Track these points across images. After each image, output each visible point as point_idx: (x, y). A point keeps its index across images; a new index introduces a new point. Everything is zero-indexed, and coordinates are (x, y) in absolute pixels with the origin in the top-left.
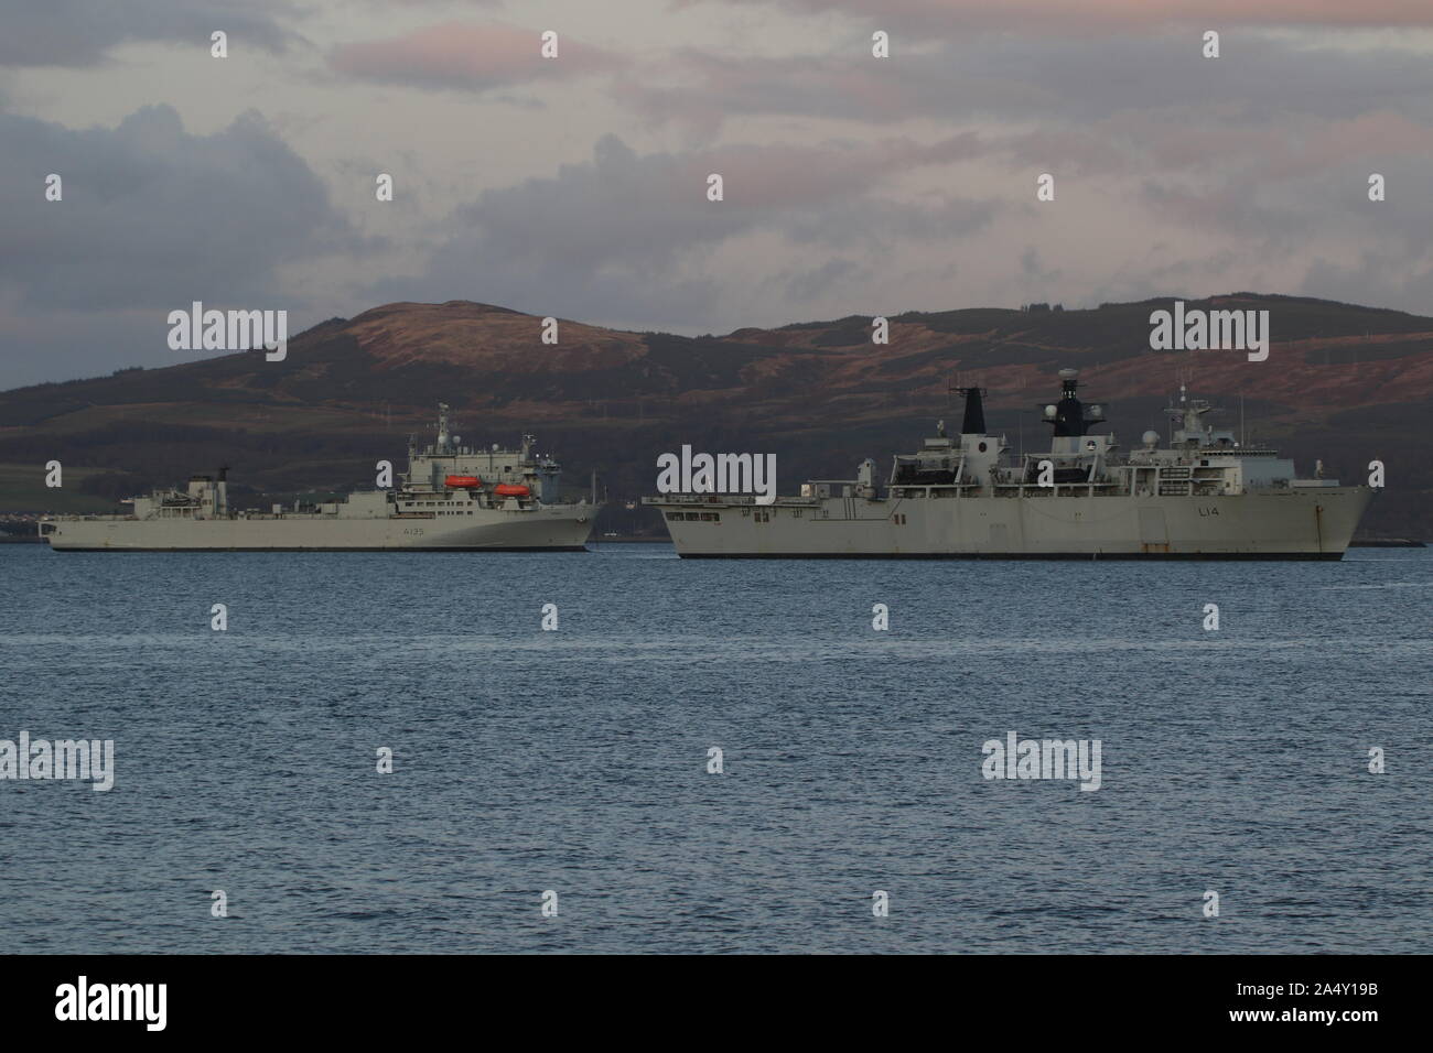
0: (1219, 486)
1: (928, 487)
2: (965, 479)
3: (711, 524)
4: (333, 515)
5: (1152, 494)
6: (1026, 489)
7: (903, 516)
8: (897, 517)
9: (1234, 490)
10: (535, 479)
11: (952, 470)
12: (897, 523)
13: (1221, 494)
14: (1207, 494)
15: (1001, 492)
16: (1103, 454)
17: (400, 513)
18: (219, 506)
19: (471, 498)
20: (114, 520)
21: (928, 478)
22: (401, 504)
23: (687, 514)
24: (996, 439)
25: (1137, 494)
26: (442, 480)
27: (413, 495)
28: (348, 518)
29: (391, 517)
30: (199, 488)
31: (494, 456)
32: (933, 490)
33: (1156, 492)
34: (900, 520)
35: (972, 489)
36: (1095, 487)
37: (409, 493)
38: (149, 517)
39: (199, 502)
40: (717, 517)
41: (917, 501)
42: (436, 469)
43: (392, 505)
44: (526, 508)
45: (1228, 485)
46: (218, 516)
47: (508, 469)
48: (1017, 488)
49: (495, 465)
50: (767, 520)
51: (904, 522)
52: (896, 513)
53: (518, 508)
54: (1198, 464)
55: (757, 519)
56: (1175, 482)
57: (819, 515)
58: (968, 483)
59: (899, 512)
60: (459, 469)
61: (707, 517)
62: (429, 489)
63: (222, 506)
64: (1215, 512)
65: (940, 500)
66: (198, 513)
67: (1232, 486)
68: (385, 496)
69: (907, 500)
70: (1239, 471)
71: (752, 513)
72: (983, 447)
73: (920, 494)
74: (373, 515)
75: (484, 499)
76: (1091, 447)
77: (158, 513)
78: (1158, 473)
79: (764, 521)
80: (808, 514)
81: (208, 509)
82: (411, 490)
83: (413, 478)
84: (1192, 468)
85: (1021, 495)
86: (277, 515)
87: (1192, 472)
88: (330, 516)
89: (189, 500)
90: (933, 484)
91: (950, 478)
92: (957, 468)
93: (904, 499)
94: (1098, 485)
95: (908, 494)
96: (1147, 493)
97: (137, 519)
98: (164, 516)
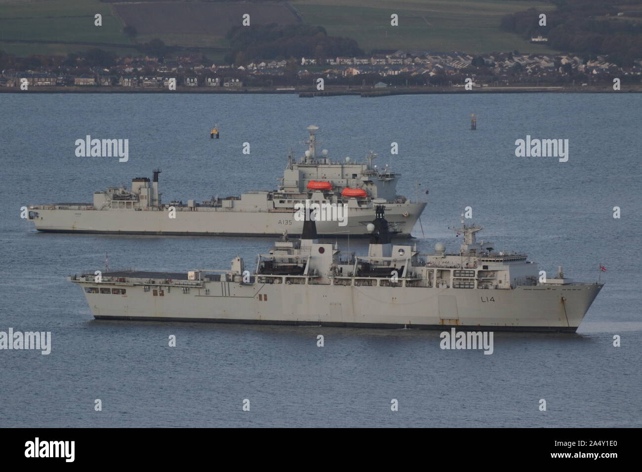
0: (495, 283)
1: (284, 277)
2: (311, 272)
3: (120, 296)
4: (231, 208)
5: (448, 287)
6: (356, 280)
7: (265, 296)
8: (260, 296)
9: (506, 285)
10: (372, 184)
11: (301, 265)
12: (261, 299)
13: (496, 288)
14: (486, 288)
15: (338, 282)
16: (410, 258)
17: (276, 208)
18: (153, 200)
19: (325, 198)
20: (79, 209)
21: (284, 270)
22: (277, 201)
23: (101, 289)
24: (331, 245)
25: (437, 286)
26: (306, 184)
27: (285, 194)
28: (241, 211)
29: (269, 211)
30: (139, 187)
31: (345, 166)
32: (288, 279)
33: (451, 286)
34: (263, 298)
35: (316, 278)
36: (407, 281)
37: (282, 194)
38: (103, 208)
39: (138, 197)
40: (124, 292)
41: (276, 285)
42: (303, 176)
43: (271, 202)
44: (363, 206)
45: (500, 282)
46: (151, 208)
47: (355, 176)
48: (351, 280)
49: (345, 173)
50: (162, 294)
51: (266, 299)
52: (260, 293)
53: (358, 207)
54: (480, 268)
55: (155, 294)
56: (464, 279)
57: (203, 292)
58: (313, 275)
59: (262, 293)
60: (320, 175)
61: (116, 291)
62: (297, 191)
63: (155, 200)
64: (493, 300)
65: (293, 286)
66: (137, 205)
67: (503, 282)
68: (266, 196)
69: (268, 285)
70: (508, 273)
71: (152, 290)
72: (322, 250)
73: (277, 281)
74: (258, 209)
75: (335, 198)
76: (401, 253)
77: (109, 205)
78: (452, 273)
79: (161, 295)
80: (194, 292)
81: (144, 203)
82: (283, 191)
83: (285, 182)
84: (476, 271)
85: (353, 284)
86: (191, 208)
87: (476, 273)
88: (227, 210)
89: (131, 196)
90: (287, 274)
91: (301, 271)
92: (305, 265)
93: (266, 284)
94: (409, 279)
95: (270, 281)
96: (445, 286)
97: (95, 209)
98: (113, 208)
